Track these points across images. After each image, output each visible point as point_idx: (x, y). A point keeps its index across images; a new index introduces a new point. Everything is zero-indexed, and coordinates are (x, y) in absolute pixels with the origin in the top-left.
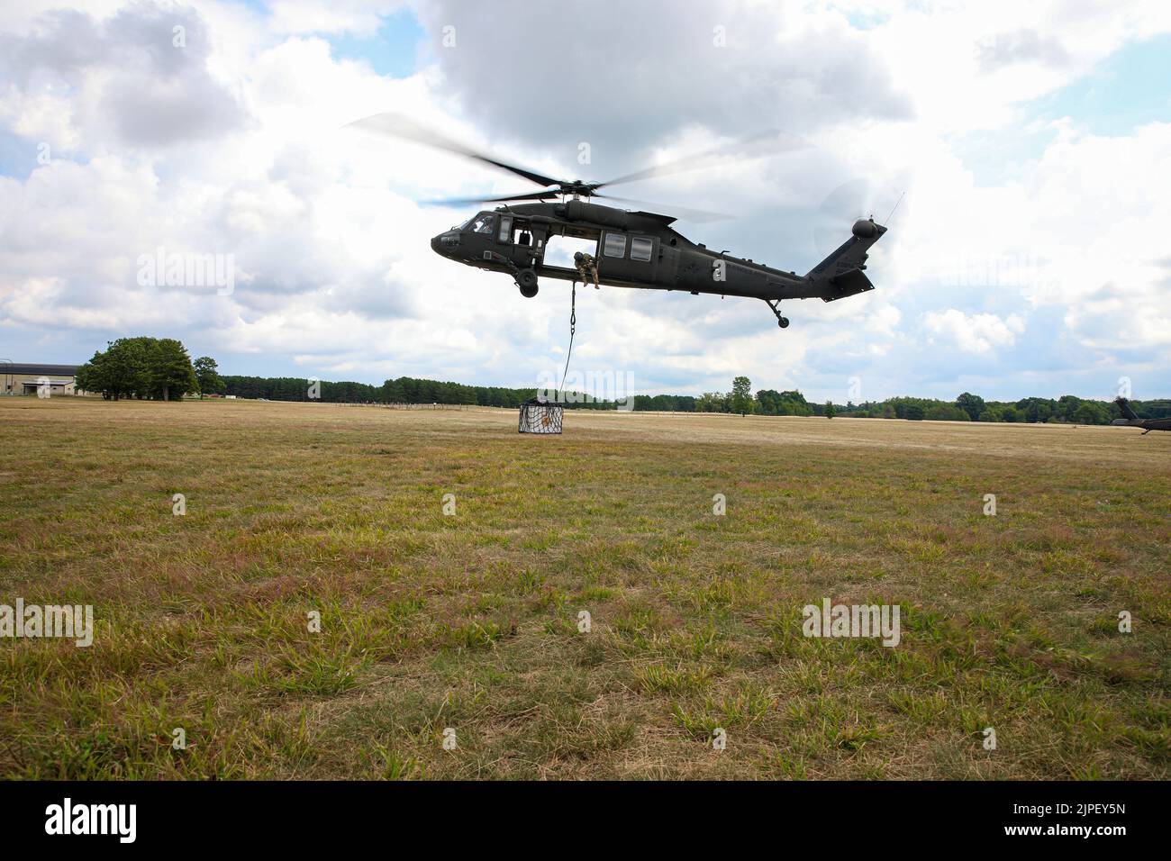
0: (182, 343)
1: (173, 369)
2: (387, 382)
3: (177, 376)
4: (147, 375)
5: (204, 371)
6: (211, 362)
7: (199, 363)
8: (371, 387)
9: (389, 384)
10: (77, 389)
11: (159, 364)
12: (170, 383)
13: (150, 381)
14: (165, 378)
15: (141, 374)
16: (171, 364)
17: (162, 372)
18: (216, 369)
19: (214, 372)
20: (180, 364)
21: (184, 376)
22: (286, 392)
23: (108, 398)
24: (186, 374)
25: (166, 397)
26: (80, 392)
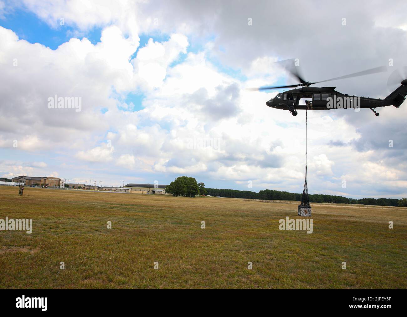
0: (196, 179)
1: (193, 187)
2: (261, 191)
3: (194, 189)
4: (185, 189)
5: (201, 187)
6: (203, 184)
7: (199, 184)
8: (255, 193)
9: (261, 192)
10: (165, 192)
11: (189, 186)
12: (192, 192)
13: (186, 191)
14: (190, 190)
15: (184, 189)
16: (192, 185)
17: (190, 188)
18: (205, 187)
19: (204, 188)
20: (195, 186)
21: (196, 190)
22: (226, 194)
23: (174, 196)
24: (197, 189)
25: (191, 196)
26: (166, 193)
